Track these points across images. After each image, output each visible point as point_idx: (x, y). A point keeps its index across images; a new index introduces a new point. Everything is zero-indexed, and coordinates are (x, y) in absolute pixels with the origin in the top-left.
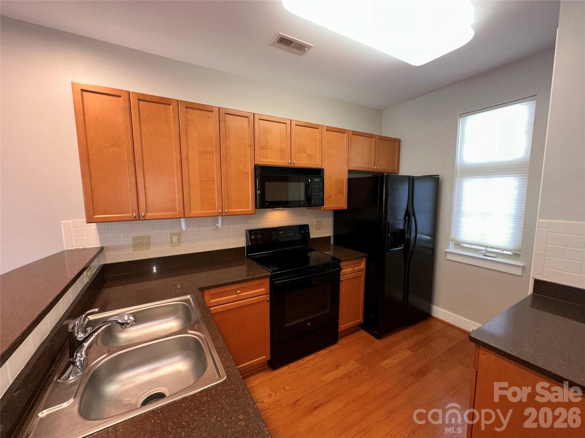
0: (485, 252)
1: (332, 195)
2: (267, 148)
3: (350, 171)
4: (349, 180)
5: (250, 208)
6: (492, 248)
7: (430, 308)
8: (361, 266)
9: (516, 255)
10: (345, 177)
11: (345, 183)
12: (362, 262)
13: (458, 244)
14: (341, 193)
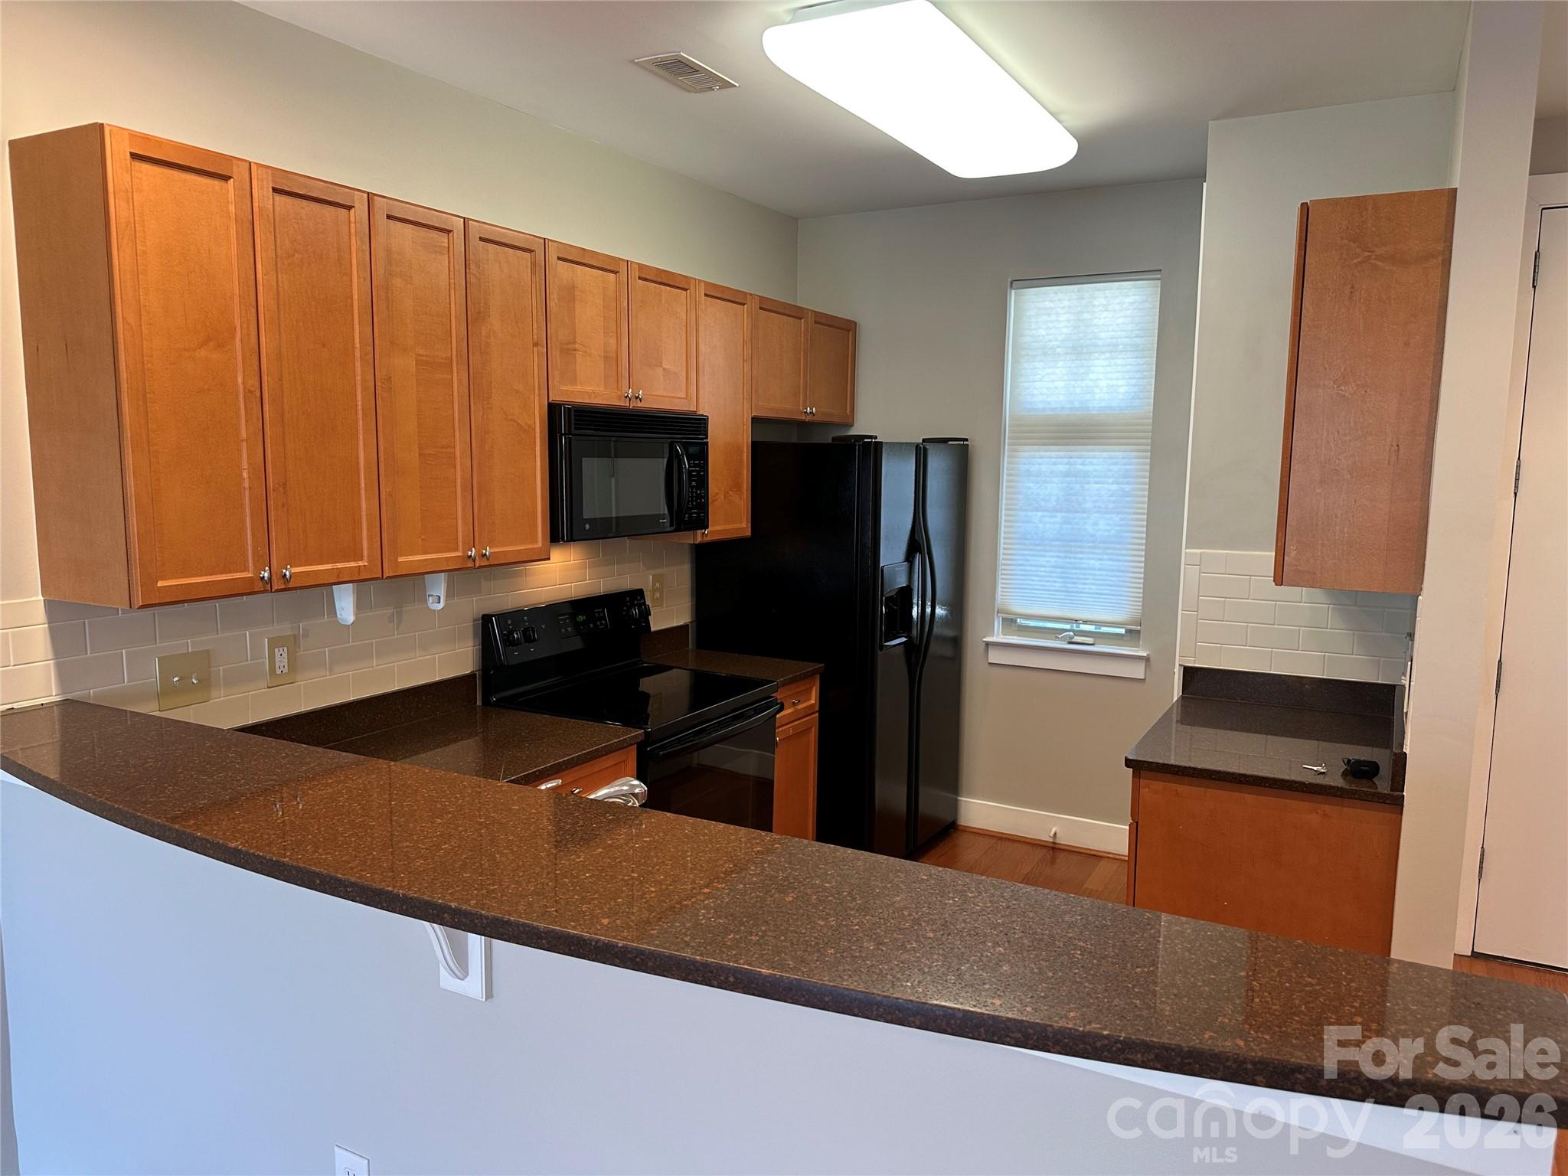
0: (1072, 633)
1: (717, 494)
2: (575, 350)
3: (755, 420)
4: (756, 446)
5: (536, 542)
6: (1085, 622)
7: (955, 806)
8: (810, 699)
9: (1132, 635)
10: (746, 439)
11: (745, 457)
12: (811, 688)
13: (1010, 622)
14: (737, 486)
